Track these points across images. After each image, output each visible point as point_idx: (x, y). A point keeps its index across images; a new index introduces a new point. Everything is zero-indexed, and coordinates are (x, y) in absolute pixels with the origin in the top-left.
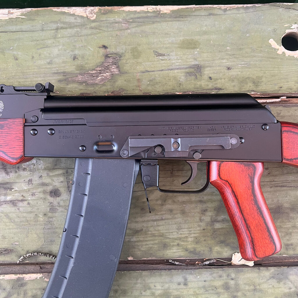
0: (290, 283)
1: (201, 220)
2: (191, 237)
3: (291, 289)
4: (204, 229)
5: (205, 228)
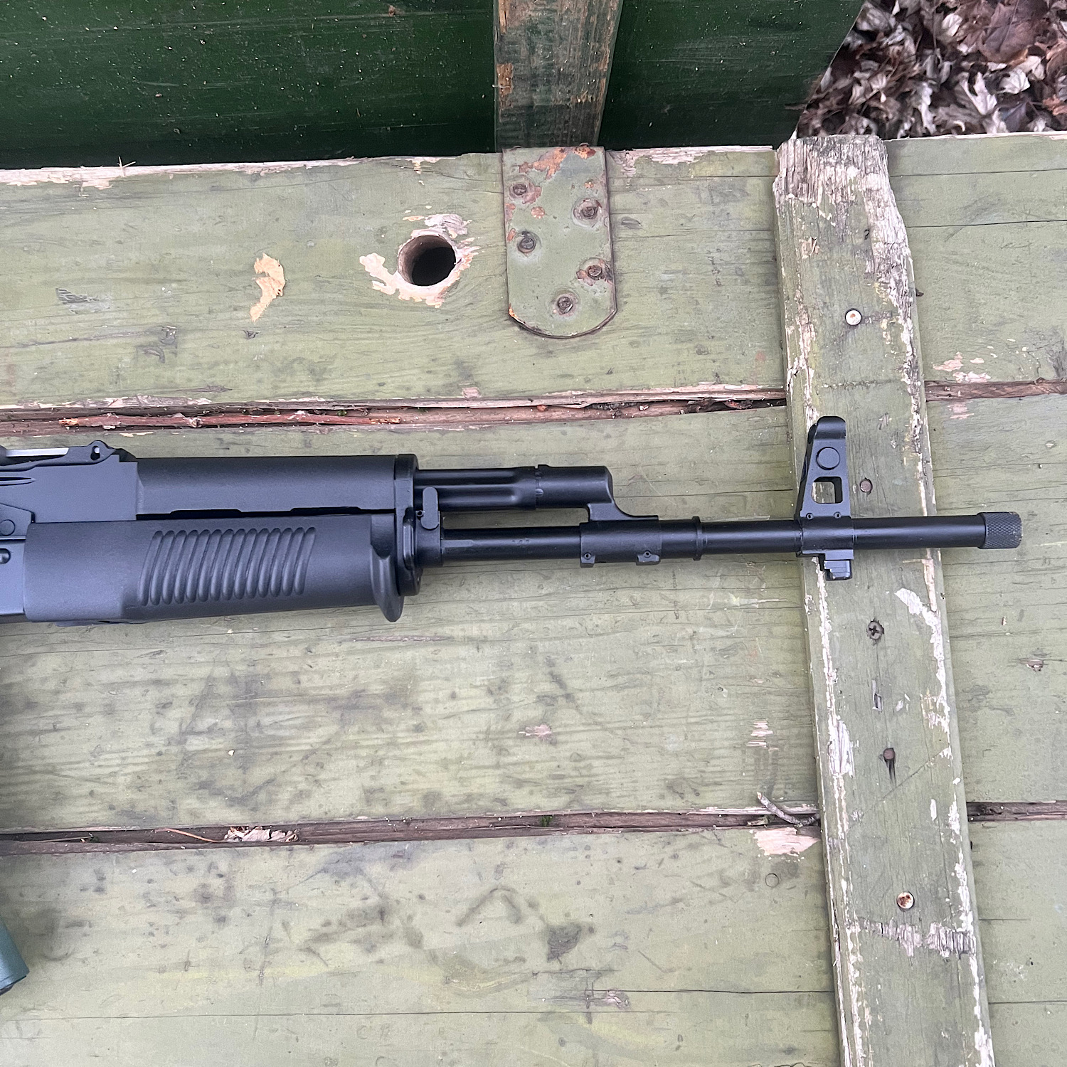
0: (366, 884)
1: (154, 730)
2: (126, 775)
3: (367, 899)
4: (160, 754)
5: (163, 749)
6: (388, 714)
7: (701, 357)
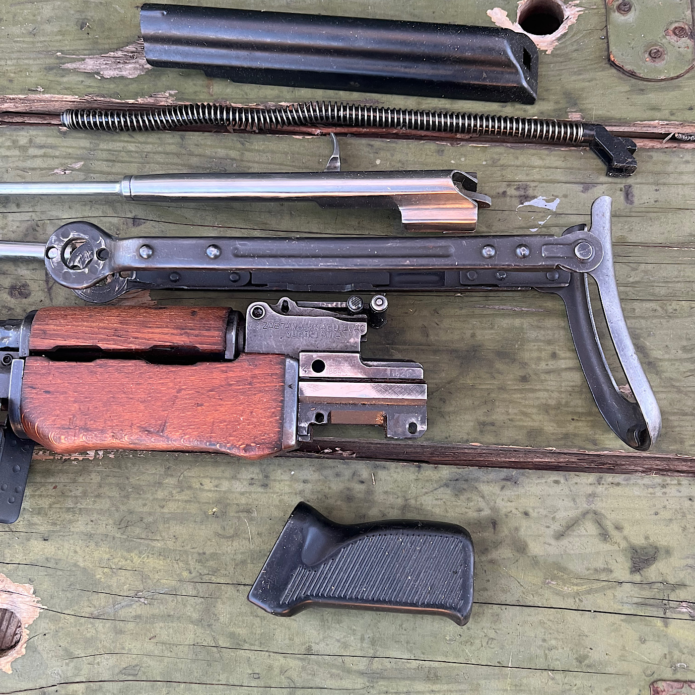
0: (480, 499)
3: (480, 511)
6: (499, 365)
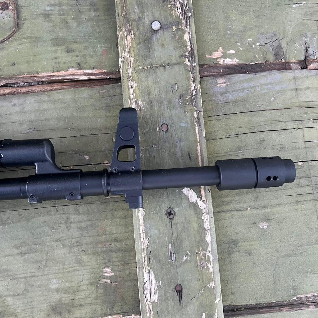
7: (69, 54)
